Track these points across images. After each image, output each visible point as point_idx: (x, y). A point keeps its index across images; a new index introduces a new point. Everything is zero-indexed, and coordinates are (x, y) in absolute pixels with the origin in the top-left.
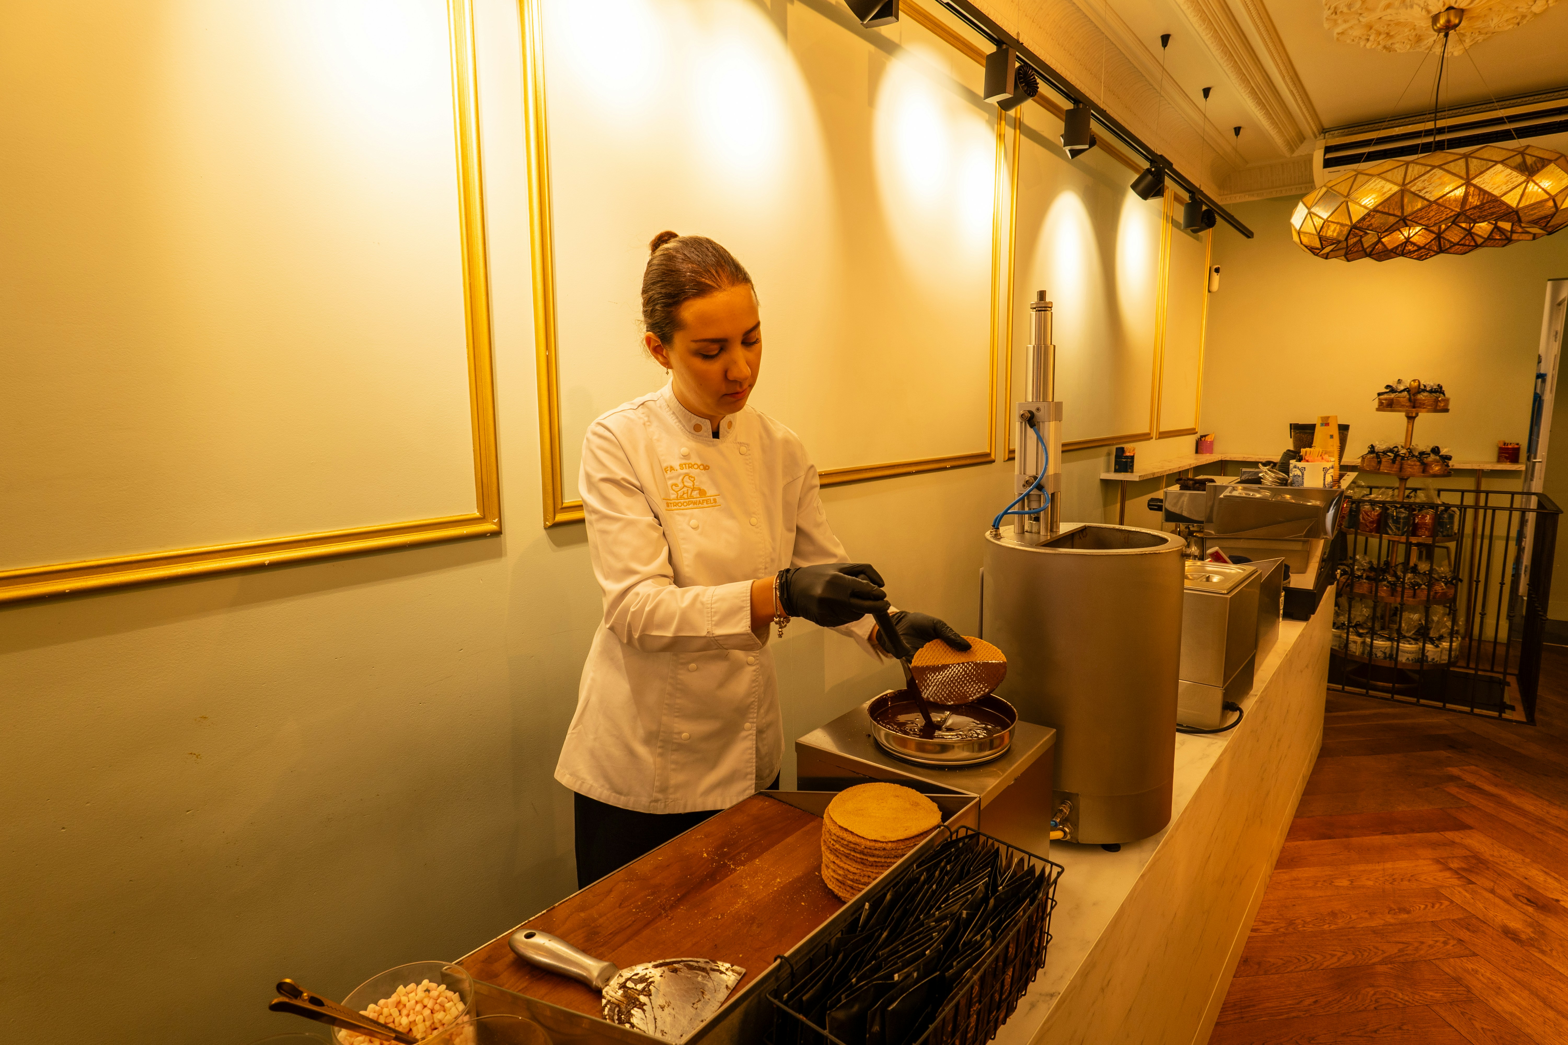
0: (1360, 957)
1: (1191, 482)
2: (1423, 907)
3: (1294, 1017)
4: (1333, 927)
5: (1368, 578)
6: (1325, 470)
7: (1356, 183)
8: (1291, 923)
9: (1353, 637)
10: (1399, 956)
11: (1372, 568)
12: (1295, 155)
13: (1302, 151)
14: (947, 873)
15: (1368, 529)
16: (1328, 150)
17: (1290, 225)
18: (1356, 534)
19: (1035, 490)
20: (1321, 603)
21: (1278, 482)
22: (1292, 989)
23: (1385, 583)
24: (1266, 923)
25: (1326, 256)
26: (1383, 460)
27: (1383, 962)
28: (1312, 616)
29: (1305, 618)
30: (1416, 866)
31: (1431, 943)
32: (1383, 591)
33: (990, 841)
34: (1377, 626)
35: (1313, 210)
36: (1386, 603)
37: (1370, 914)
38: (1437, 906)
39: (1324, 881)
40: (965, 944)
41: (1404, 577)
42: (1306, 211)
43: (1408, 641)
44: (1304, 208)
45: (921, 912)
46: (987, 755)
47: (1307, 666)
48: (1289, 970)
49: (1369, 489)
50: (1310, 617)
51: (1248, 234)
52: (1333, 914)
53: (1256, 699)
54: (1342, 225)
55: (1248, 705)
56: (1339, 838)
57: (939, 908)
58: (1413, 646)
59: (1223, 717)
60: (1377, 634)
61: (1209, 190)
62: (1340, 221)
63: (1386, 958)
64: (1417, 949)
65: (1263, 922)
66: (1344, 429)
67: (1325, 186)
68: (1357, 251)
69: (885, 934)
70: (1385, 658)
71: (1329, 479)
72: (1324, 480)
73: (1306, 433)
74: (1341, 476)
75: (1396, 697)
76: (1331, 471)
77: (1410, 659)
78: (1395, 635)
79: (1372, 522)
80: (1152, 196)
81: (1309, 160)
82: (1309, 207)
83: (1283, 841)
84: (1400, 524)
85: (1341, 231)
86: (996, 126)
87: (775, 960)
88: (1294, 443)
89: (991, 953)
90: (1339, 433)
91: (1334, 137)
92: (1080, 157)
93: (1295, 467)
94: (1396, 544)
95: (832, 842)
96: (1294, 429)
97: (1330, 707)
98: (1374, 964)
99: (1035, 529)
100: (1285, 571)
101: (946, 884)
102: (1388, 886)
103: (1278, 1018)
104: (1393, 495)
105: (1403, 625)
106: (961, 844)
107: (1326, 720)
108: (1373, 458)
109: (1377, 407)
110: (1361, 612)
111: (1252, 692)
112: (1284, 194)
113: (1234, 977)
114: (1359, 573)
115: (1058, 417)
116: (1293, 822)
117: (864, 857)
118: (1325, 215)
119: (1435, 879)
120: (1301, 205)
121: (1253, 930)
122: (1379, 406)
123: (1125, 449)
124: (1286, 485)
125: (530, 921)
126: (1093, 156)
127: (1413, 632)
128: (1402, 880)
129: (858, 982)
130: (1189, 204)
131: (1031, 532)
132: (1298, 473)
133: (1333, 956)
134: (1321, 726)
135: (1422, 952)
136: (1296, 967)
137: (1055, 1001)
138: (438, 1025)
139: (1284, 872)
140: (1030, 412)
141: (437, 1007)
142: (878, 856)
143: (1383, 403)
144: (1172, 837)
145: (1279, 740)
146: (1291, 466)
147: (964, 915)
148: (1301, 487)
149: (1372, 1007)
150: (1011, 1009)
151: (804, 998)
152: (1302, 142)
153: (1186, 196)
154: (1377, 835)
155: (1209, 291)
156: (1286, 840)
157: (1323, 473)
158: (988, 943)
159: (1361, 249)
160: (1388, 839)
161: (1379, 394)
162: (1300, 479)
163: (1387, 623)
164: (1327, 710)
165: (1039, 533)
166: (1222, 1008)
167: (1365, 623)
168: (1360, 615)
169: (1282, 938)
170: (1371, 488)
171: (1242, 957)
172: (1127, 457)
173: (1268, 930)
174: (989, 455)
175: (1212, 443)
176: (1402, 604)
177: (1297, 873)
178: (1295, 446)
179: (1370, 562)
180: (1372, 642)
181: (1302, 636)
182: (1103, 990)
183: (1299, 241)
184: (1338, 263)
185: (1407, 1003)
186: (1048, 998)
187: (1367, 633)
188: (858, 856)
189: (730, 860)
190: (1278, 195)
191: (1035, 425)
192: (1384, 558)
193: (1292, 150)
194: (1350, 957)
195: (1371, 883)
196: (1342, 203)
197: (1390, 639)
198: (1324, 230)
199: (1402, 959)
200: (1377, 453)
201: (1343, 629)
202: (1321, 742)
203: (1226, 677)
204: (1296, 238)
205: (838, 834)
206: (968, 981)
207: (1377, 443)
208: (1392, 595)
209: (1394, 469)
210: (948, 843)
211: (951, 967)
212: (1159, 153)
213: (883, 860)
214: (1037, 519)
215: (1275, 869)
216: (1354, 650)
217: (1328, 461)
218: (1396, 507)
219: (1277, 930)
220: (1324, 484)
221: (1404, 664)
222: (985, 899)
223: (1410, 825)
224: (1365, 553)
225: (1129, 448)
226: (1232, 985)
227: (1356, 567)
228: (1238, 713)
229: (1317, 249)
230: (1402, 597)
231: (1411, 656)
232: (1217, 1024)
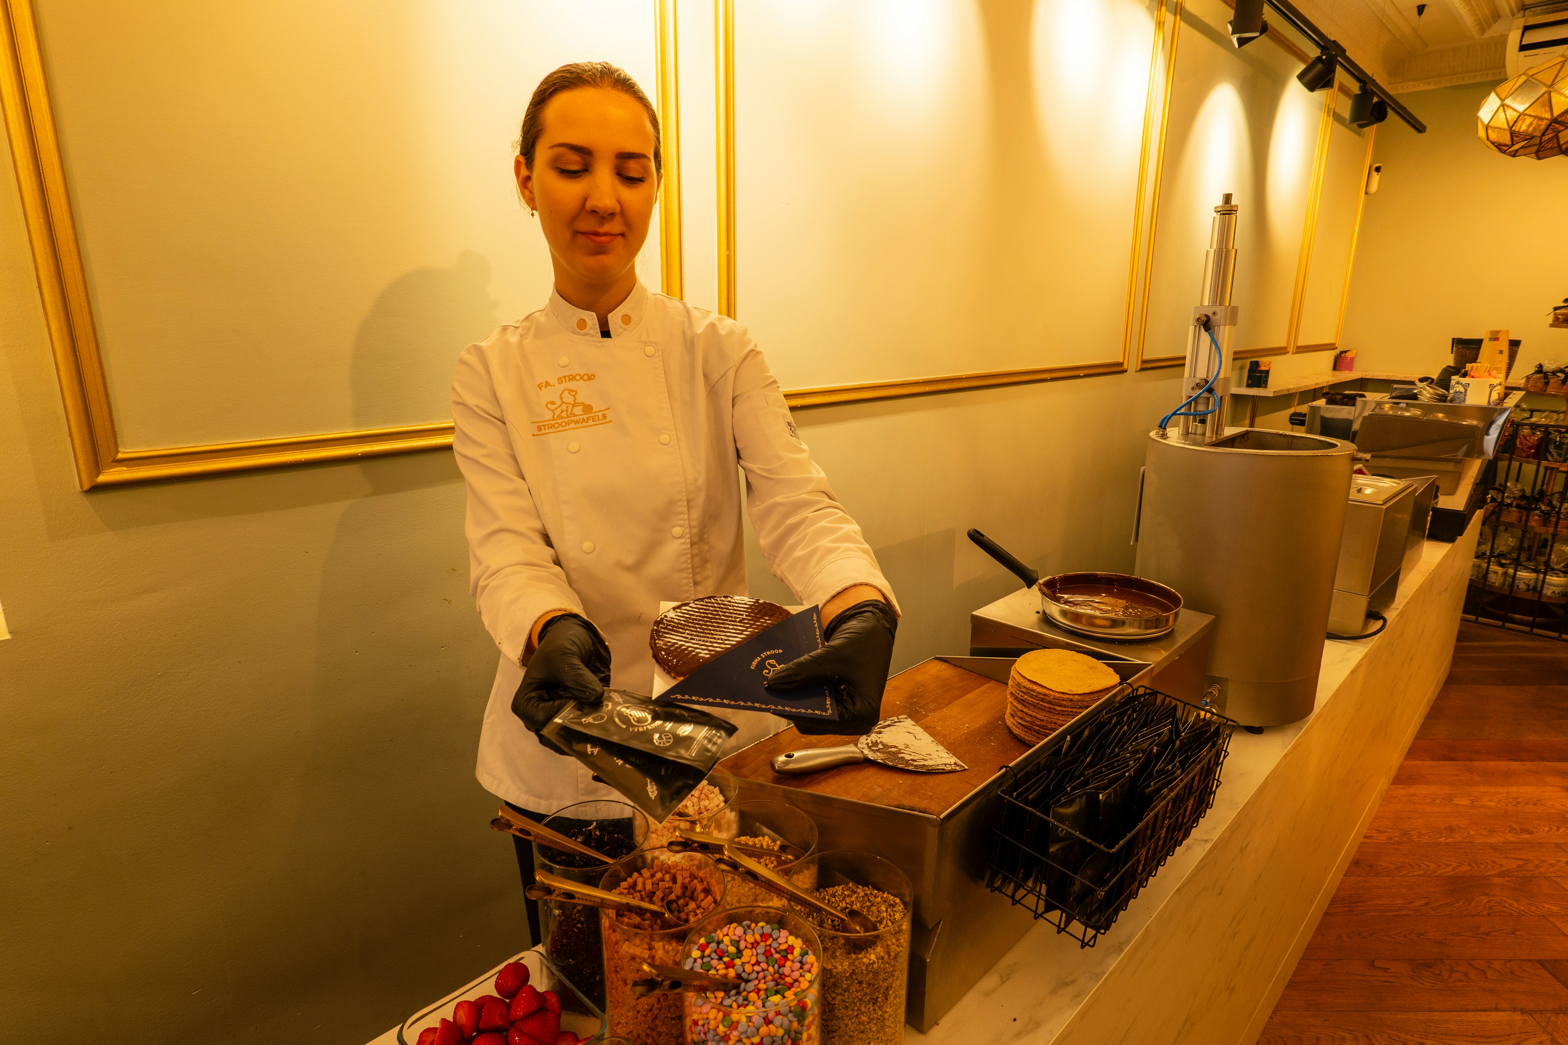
0: (1476, 869)
1: (1339, 397)
2: (1547, 829)
3: (1404, 915)
4: (1450, 840)
5: (1518, 506)
6: (1492, 387)
7: (1563, 71)
8: (1405, 833)
9: (1494, 567)
10: (1517, 871)
11: (1523, 497)
12: (1486, 36)
13: (1495, 31)
14: (1134, 719)
15: (1524, 455)
16: (1526, 29)
17: (1476, 119)
18: (1511, 460)
19: (1206, 393)
20: (1469, 526)
21: (1436, 399)
22: (1403, 891)
23: (1538, 512)
24: (1379, 831)
25: (1514, 154)
26: (1552, 381)
27: (1499, 875)
28: (1459, 538)
29: (1452, 540)
30: (1544, 792)
31: (1553, 862)
32: (1535, 521)
33: (1168, 700)
34: (1523, 557)
35: (1507, 102)
36: (1535, 533)
37: (1489, 831)
38: (1562, 830)
39: (1443, 799)
40: (1157, 772)
41: (1561, 506)
42: (1499, 102)
43: (1557, 574)
44: (1497, 99)
45: (1115, 747)
46: (1153, 633)
47: (1446, 590)
48: (1401, 874)
49: (1529, 413)
50: (1456, 539)
51: (1419, 128)
52: (1451, 829)
53: (1398, 612)
54: (1540, 119)
55: (1391, 615)
56: (1461, 761)
57: (1131, 745)
58: (1562, 579)
59: (1365, 625)
60: (1521, 565)
61: (1381, 79)
62: (1539, 115)
63: (1503, 871)
64: (1537, 866)
65: (1377, 830)
66: (1515, 344)
67: (1524, 74)
68: (1551, 148)
69: (1089, 759)
70: (1528, 590)
71: (1495, 396)
72: (1490, 397)
73: (1470, 348)
74: (1506, 395)
75: (1536, 630)
76: (1499, 387)
77: (1557, 592)
78: (1542, 568)
79: (1531, 448)
80: (1320, 88)
81: (1502, 42)
82: (1503, 97)
83: (1401, 759)
84: (1562, 450)
85: (1539, 126)
86: (1156, 12)
87: (1000, 769)
88: (1455, 359)
89: (1182, 780)
90: (1510, 349)
91: (1536, 14)
92: (1246, 47)
93: (1458, 383)
94: (1555, 471)
95: (1021, 694)
96: (1456, 344)
97: (1462, 636)
98: (1490, 876)
99: (1199, 431)
100: (1433, 491)
101: (1134, 728)
102: (1511, 808)
103: (1387, 914)
104: (1557, 420)
105: (1553, 557)
106: (1142, 699)
107: (1457, 649)
108: (1540, 378)
109: (1551, 323)
110: (1507, 542)
111: (1393, 606)
112: (1466, 81)
113: (1345, 875)
114: (1509, 501)
115: (1233, 321)
116: (1413, 743)
117: (1052, 707)
118: (1521, 108)
119: (1563, 805)
120: (1493, 96)
121: (1365, 837)
122: (1554, 321)
123: (1260, 363)
124: (1445, 401)
125: (761, 742)
126: (1261, 44)
127: (1562, 565)
128: (1527, 803)
129: (1072, 790)
130: (1357, 96)
131: (1195, 434)
132: (1461, 389)
133: (1447, 865)
134: (1451, 654)
135: (1542, 870)
136: (1409, 872)
137: (1209, 846)
138: (703, 810)
139: (1400, 788)
140: (1207, 316)
141: (703, 796)
142: (1065, 706)
143: (1559, 318)
144: (1312, 727)
145: (1411, 659)
146: (1453, 382)
147: (1155, 751)
148: (1462, 404)
149: (1485, 913)
150: (1187, 834)
151: (1030, 797)
152: (1495, 21)
153: (1355, 87)
154: (1503, 760)
155: (1366, 193)
156: (1405, 759)
157: (1489, 390)
158: (1179, 772)
159: (1556, 145)
160: (1514, 765)
161: (1555, 309)
162: (1462, 396)
163: (1534, 554)
164: (1459, 640)
165: (1204, 434)
166: (1331, 901)
167: (1509, 553)
168: (1505, 545)
169: (1395, 846)
170: (1532, 411)
171: (1353, 860)
172: (1262, 372)
173: (1382, 838)
174: (1121, 364)
175: (1352, 359)
176: (1554, 535)
177: (1414, 789)
178: (1456, 361)
179: (1523, 490)
180: (1515, 574)
181: (1446, 557)
182: (1242, 850)
183: (1485, 137)
184: (1526, 162)
185: (1522, 913)
186: (1203, 843)
187: (1510, 564)
188: (1046, 705)
189: (921, 707)
190: (1460, 83)
191: (1210, 329)
192: (1538, 487)
193: (1483, 30)
194: (1465, 868)
195: (1493, 804)
196: (1544, 93)
197: (1536, 571)
198: (1518, 124)
199: (1520, 874)
200: (1546, 374)
201: (1484, 559)
202: (1448, 669)
203: (1372, 589)
204: (1482, 133)
205: (1027, 686)
206: (1165, 798)
207: (1546, 362)
208: (1544, 525)
209: (1563, 391)
210: (1133, 697)
211: (1149, 786)
212: (1333, 39)
213: (1069, 710)
214: (1203, 421)
215: (1392, 784)
216: (1494, 581)
217: (1496, 378)
218: (1560, 432)
219: (1391, 838)
220: (1489, 402)
221: (1549, 597)
222: (1170, 741)
223: (1539, 754)
224: (1517, 480)
225: (1265, 362)
226: (1342, 882)
227: (1506, 495)
228: (1381, 622)
229: (1506, 145)
230: (1556, 527)
231: (1557, 590)
232: (1326, 914)
